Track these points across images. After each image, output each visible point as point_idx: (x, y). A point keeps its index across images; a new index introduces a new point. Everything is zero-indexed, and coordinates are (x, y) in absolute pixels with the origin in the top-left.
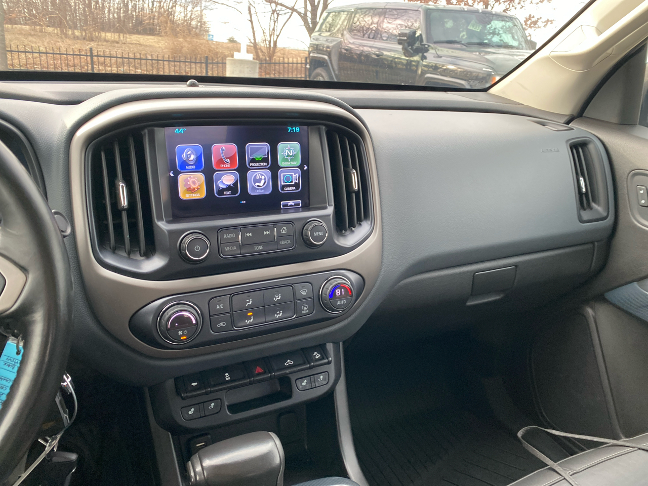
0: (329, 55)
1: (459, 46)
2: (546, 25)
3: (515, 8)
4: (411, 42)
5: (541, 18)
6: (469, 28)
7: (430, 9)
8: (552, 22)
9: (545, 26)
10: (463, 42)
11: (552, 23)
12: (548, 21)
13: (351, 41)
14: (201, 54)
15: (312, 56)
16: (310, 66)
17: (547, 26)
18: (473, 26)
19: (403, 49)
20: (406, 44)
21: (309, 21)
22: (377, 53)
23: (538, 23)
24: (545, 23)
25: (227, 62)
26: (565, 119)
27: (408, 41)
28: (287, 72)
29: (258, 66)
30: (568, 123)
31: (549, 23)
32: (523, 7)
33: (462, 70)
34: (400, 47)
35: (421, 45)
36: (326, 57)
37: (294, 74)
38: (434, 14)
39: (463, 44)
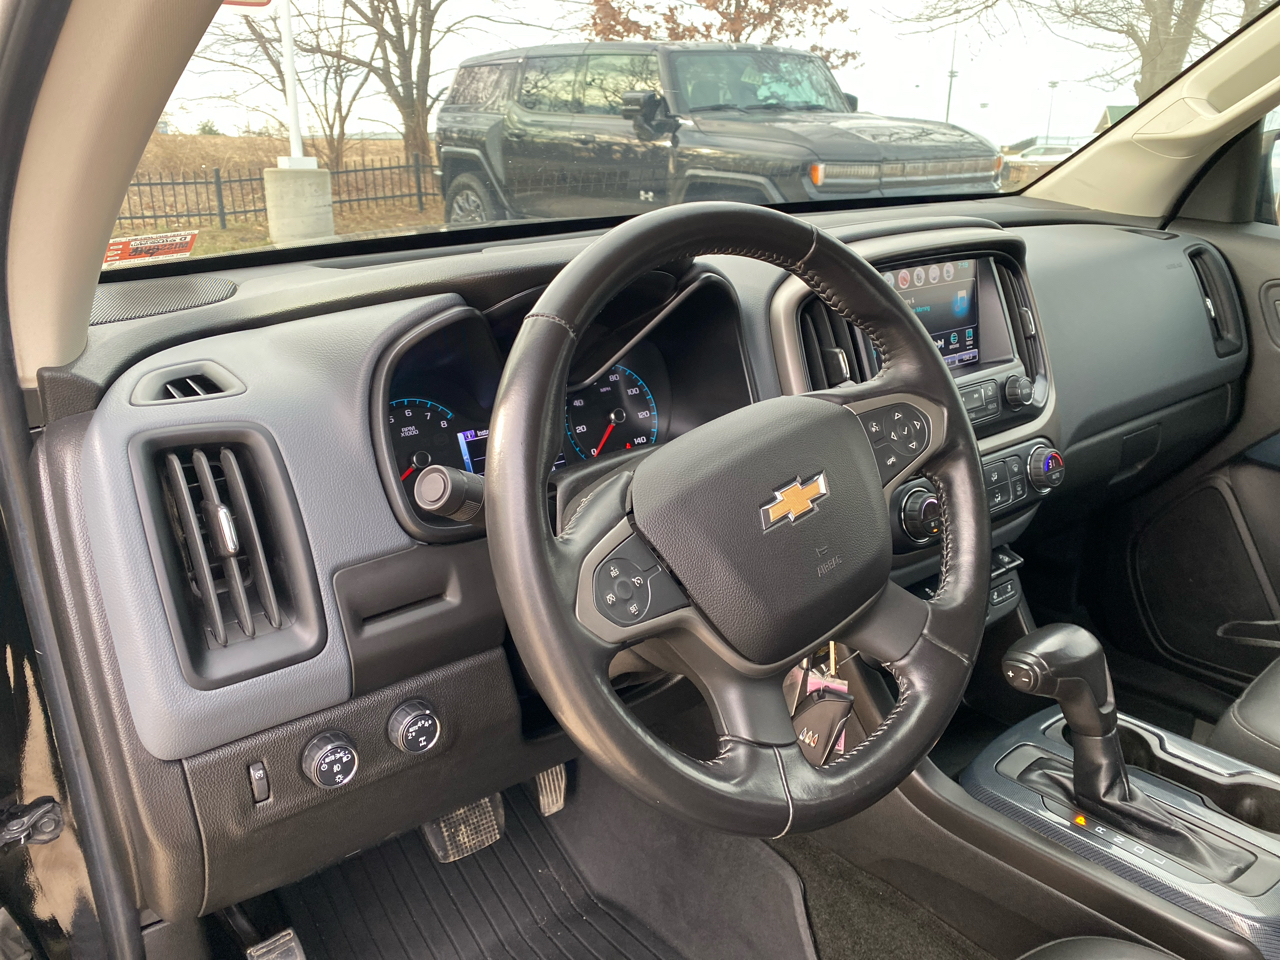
0: (482, 146)
1: (735, 114)
2: (846, 61)
3: (787, 36)
4: (650, 113)
5: (834, 50)
6: (743, 79)
7: (673, 52)
8: (854, 56)
9: (843, 64)
10: (739, 106)
11: (854, 58)
12: (847, 55)
13: (527, 119)
14: (185, 165)
15: (444, 153)
16: (442, 171)
17: (847, 65)
18: (749, 78)
19: (635, 126)
20: (639, 117)
21: (397, 82)
22: (583, 137)
23: (831, 60)
24: (843, 60)
25: (265, 176)
26: (1158, 223)
27: (644, 110)
28: (372, 185)
29: (329, 179)
30: (1163, 227)
31: (850, 58)
32: (800, 32)
33: (737, 156)
34: (630, 123)
35: (667, 116)
36: (476, 152)
37: (387, 189)
38: (682, 59)
39: (740, 110)
